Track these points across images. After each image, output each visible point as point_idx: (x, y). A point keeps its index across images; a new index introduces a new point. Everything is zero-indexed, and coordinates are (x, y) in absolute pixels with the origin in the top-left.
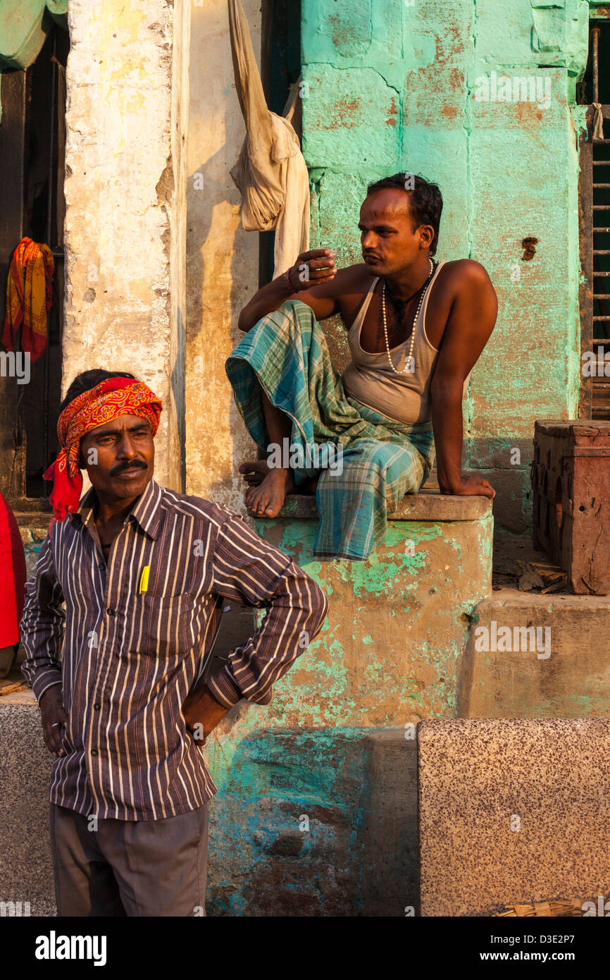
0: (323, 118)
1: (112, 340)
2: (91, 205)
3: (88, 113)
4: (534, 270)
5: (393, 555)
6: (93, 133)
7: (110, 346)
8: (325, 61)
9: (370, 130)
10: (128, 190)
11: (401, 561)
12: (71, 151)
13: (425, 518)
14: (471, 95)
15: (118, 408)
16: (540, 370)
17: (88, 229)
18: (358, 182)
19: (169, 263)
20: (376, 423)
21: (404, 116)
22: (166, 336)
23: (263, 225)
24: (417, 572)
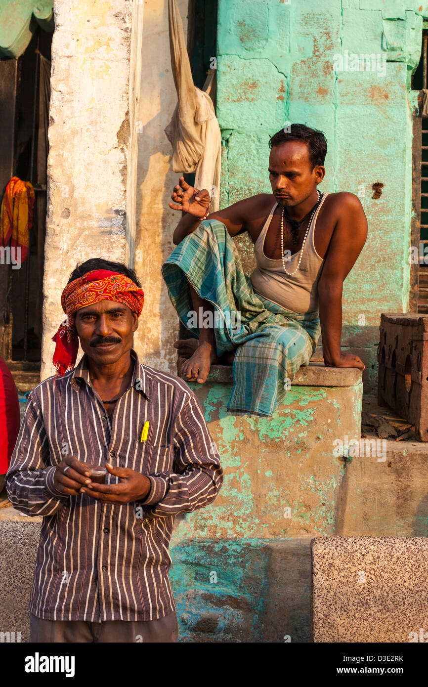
0: (231, 94)
1: (81, 247)
2: (68, 146)
3: (67, 79)
4: (380, 206)
5: (289, 411)
6: (71, 93)
7: (80, 251)
8: (234, 53)
9: (264, 103)
10: (96, 136)
11: (295, 415)
12: (54, 105)
13: (314, 384)
14: (338, 80)
15: (97, 295)
16: (383, 277)
17: (66, 164)
18: (256, 140)
19: (125, 191)
20: (276, 312)
21: (290, 94)
22: (122, 245)
23: (188, 169)
24: (307, 424)
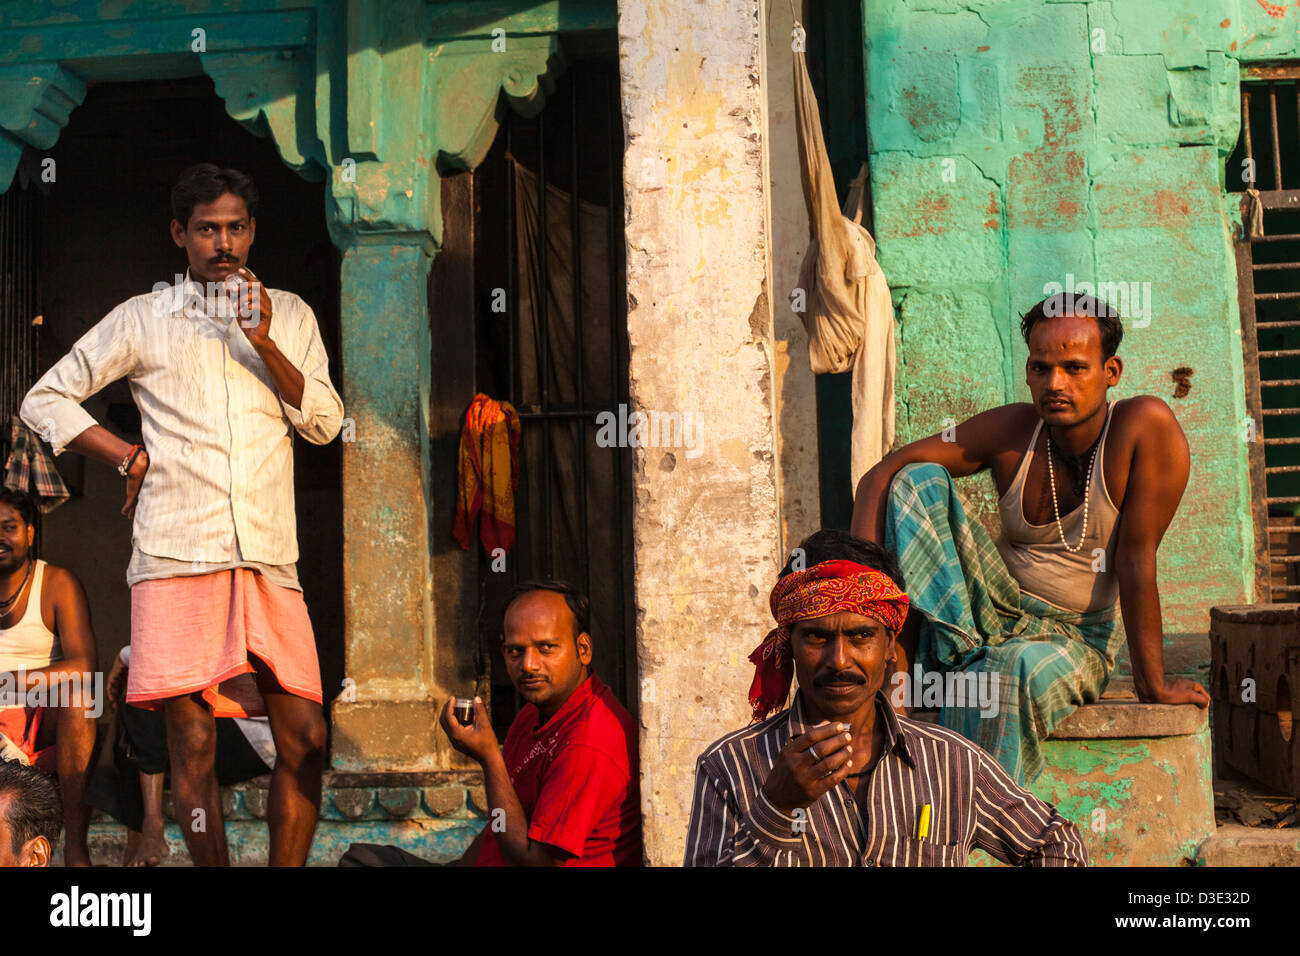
0: (901, 222)
1: (699, 520)
2: (665, 344)
3: (655, 226)
4: (1190, 410)
5: (1088, 785)
6: (663, 252)
7: (698, 528)
8: (900, 147)
9: (963, 235)
10: (713, 325)
11: (1098, 792)
12: (635, 275)
13: (1129, 734)
14: (1094, 186)
15: (833, 602)
16: (1205, 541)
17: (662, 376)
18: (952, 304)
19: (770, 417)
20: (1040, 614)
21: (1007, 216)
22: (771, 511)
23: (838, 365)
24: (1120, 806)
